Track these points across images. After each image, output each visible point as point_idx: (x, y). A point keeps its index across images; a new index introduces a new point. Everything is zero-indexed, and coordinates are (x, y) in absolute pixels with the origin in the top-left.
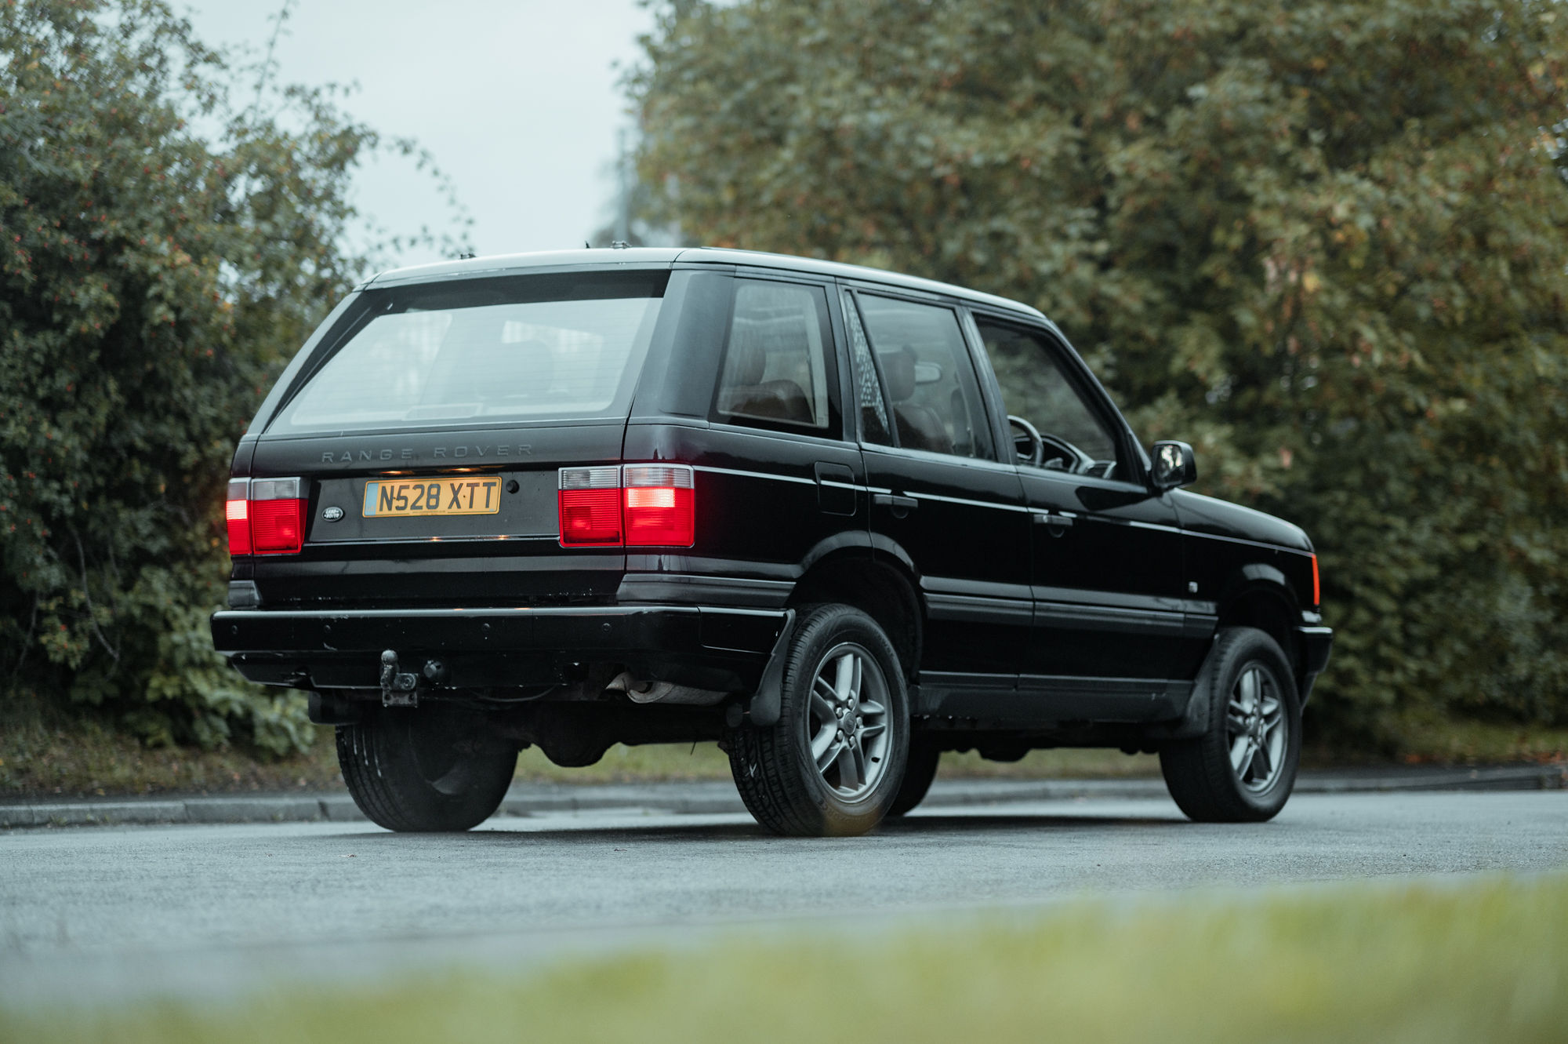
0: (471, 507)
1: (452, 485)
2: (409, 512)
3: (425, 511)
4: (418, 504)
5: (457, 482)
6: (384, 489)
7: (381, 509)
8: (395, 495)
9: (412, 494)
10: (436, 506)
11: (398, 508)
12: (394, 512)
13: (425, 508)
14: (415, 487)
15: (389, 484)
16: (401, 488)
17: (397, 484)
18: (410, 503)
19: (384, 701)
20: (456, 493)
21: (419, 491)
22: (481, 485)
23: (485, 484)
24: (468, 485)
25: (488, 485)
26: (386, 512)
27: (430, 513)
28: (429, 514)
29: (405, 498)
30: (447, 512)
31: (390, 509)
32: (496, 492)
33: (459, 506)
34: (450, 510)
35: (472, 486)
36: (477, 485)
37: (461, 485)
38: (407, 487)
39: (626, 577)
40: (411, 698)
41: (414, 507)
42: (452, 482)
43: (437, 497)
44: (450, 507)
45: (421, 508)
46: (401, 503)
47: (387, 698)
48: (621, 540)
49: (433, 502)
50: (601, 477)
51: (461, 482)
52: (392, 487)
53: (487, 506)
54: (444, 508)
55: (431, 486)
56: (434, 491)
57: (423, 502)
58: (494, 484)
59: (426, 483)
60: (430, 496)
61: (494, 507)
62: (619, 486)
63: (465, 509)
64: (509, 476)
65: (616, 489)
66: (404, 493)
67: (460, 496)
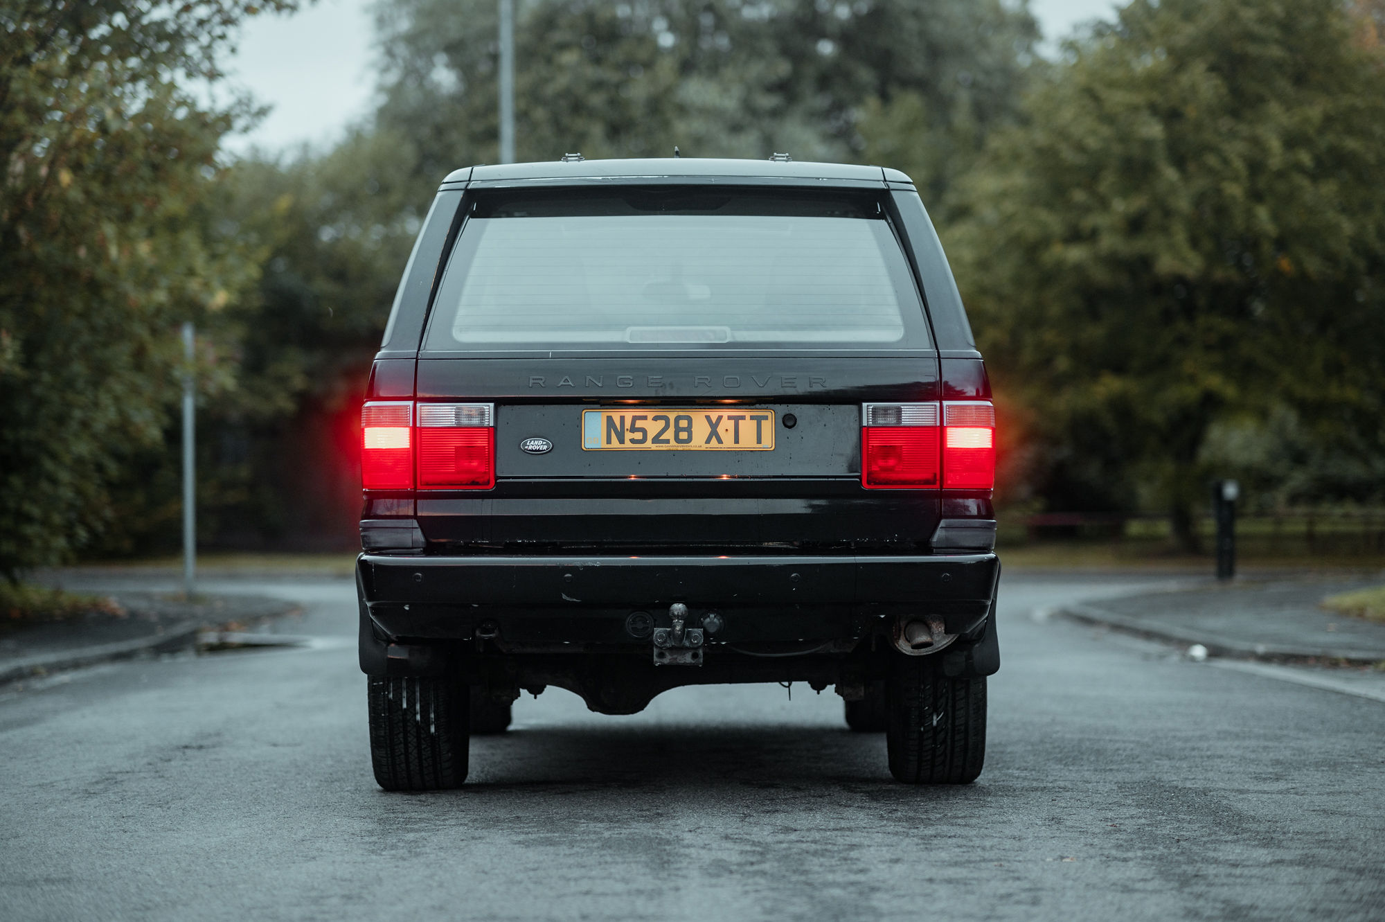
0: (737, 441)
1: (708, 418)
2: (649, 445)
3: (673, 445)
4: (663, 437)
5: (714, 414)
6: (610, 419)
7: (609, 441)
8: (628, 425)
9: (653, 428)
10: (689, 439)
11: (633, 441)
12: (628, 445)
13: (673, 442)
14: (655, 419)
15: (616, 415)
16: (635, 419)
17: (629, 414)
18: (650, 436)
19: (655, 659)
20: (714, 426)
21: (662, 424)
22: (748, 418)
23: (752, 418)
24: (730, 418)
25: (759, 420)
26: (615, 444)
27: (681, 447)
28: (679, 449)
29: (644, 431)
30: (704, 447)
31: (622, 441)
32: (768, 427)
33: (720, 441)
34: (708, 445)
35: (736, 419)
36: (743, 418)
37: (720, 418)
38: (645, 418)
39: (943, 523)
40: (695, 656)
41: (656, 440)
42: (707, 414)
43: (689, 429)
44: (708, 441)
45: (668, 441)
46: (638, 436)
47: (661, 655)
48: (938, 482)
49: (684, 435)
50: (915, 414)
51: (720, 414)
52: (622, 418)
53: (759, 441)
54: (699, 440)
55: (678, 419)
56: (683, 423)
57: (669, 435)
58: (766, 418)
59: (672, 415)
60: (678, 430)
61: (768, 442)
62: (938, 424)
63: (728, 443)
64: (783, 409)
65: (935, 427)
66: (639, 424)
67: (720, 430)
